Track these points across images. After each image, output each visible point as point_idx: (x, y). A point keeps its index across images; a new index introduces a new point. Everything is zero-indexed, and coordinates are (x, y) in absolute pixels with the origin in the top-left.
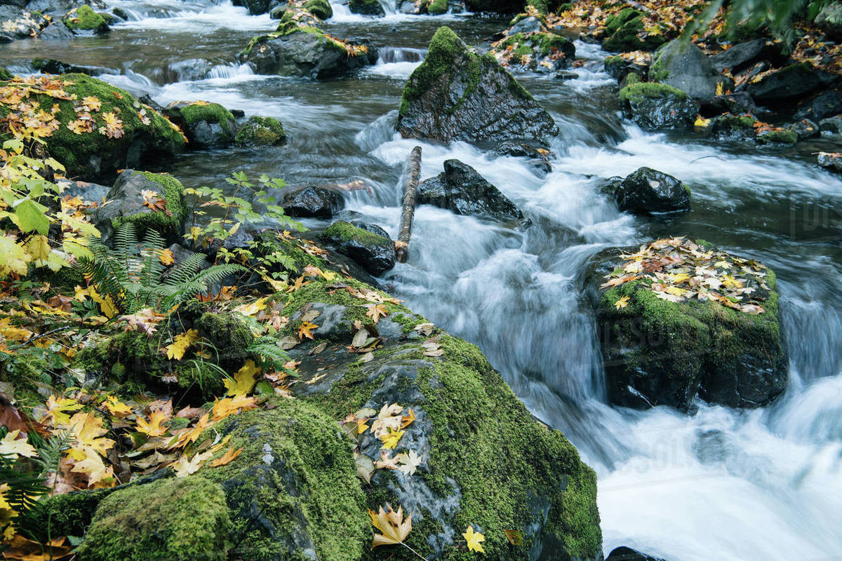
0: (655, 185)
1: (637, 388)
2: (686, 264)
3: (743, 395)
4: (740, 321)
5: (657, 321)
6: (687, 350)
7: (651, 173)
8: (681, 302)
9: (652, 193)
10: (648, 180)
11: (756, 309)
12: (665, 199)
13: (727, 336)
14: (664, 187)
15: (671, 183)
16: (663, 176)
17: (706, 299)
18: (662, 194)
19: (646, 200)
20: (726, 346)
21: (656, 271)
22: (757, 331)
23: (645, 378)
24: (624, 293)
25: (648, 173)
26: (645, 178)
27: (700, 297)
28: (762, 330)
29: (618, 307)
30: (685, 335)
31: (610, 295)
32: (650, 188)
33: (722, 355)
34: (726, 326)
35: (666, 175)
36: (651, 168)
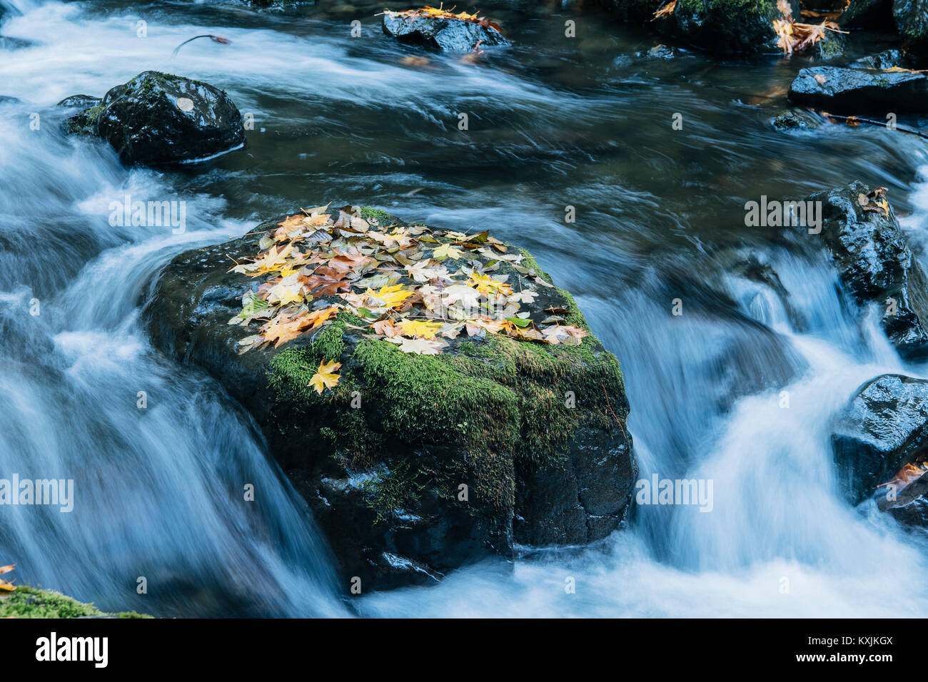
0: (186, 106)
1: (402, 554)
2: (383, 264)
3: (590, 508)
4: (563, 365)
5: (422, 402)
6: (494, 450)
7: (169, 83)
8: (445, 350)
9: (184, 124)
10: (170, 97)
11: (569, 333)
12: (211, 131)
13: (547, 401)
14: (201, 104)
15: (212, 98)
16: (193, 87)
17: (483, 335)
18: (203, 123)
19: (173, 138)
20: (549, 421)
21: (340, 291)
22: (593, 376)
23: (418, 528)
24: (321, 356)
25: (163, 84)
26: (163, 93)
27: (471, 332)
28: (602, 373)
29: (319, 389)
30: (486, 421)
31: (290, 365)
32: (179, 113)
33: (544, 439)
34: (539, 380)
35: (197, 84)
36: (165, 72)
